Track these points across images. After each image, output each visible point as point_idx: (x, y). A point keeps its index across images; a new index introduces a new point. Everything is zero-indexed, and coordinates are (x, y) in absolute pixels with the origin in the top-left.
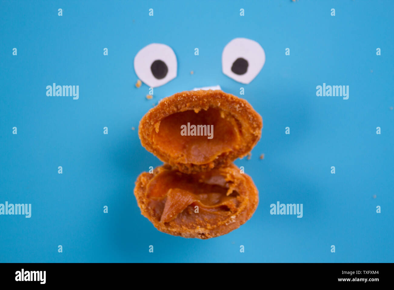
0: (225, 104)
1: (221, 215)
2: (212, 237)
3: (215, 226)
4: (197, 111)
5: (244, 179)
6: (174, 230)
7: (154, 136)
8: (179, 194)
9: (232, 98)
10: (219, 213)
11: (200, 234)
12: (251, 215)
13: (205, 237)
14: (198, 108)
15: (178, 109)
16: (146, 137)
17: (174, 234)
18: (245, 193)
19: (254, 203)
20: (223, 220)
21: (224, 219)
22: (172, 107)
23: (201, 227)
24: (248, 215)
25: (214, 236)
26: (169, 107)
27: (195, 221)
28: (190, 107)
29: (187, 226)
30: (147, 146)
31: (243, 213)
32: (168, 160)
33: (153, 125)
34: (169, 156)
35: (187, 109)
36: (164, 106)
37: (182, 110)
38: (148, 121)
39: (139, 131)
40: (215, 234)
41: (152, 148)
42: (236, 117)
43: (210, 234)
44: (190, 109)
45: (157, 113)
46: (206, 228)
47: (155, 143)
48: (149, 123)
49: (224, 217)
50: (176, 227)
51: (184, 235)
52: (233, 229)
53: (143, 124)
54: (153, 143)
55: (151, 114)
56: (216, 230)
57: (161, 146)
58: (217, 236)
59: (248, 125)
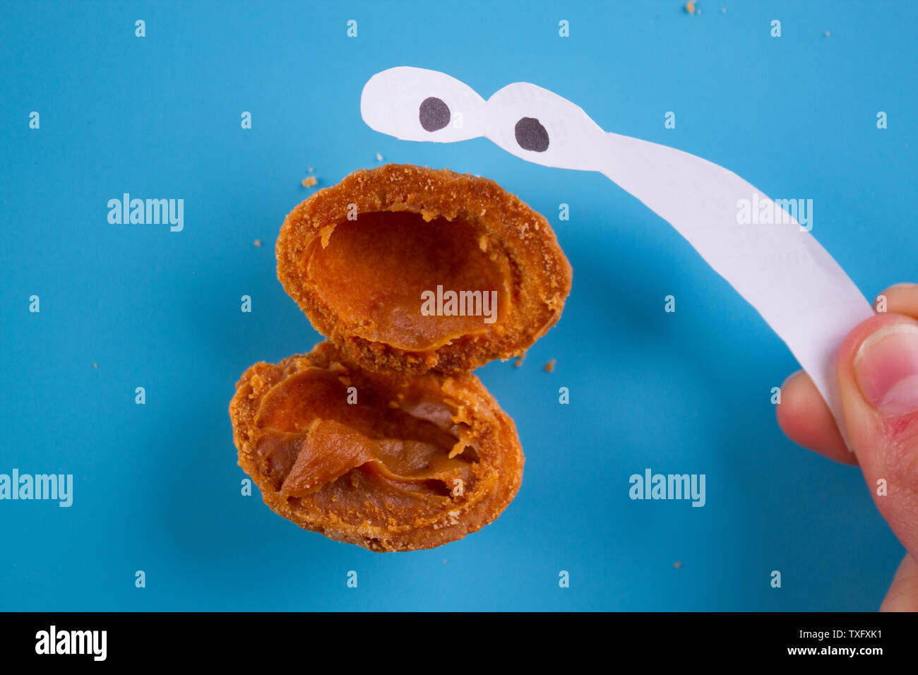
0: (496, 216)
1: (426, 502)
2: (395, 551)
3: (408, 527)
4: (427, 216)
5: (497, 423)
6: (309, 518)
7: (312, 257)
8: (335, 437)
9: (516, 205)
10: (422, 496)
11: (368, 539)
12: (498, 513)
13: (380, 548)
14: (432, 210)
15: (384, 204)
16: (293, 257)
17: (307, 526)
18: (494, 458)
19: (510, 487)
20: (428, 516)
21: (431, 512)
22: (372, 195)
23: (375, 522)
24: (490, 512)
25: (399, 548)
26: (365, 195)
27: (362, 505)
28: (413, 204)
29: (340, 514)
30: (289, 280)
31: (479, 505)
32: (332, 327)
33: (317, 231)
34: (336, 318)
35: (405, 206)
36: (355, 186)
37: (393, 208)
38: (306, 216)
39: (280, 239)
40: (404, 545)
41: (300, 288)
42: (512, 256)
43: (393, 543)
44: (413, 209)
45: (335, 202)
46: (385, 528)
47: (311, 277)
48: (309, 222)
49: (432, 507)
50: (314, 511)
51: (331, 533)
52: (448, 541)
53: (293, 223)
54: (305, 275)
55: (319, 200)
56: (409, 538)
57: (321, 289)
58: (407, 550)
59: (537, 281)
